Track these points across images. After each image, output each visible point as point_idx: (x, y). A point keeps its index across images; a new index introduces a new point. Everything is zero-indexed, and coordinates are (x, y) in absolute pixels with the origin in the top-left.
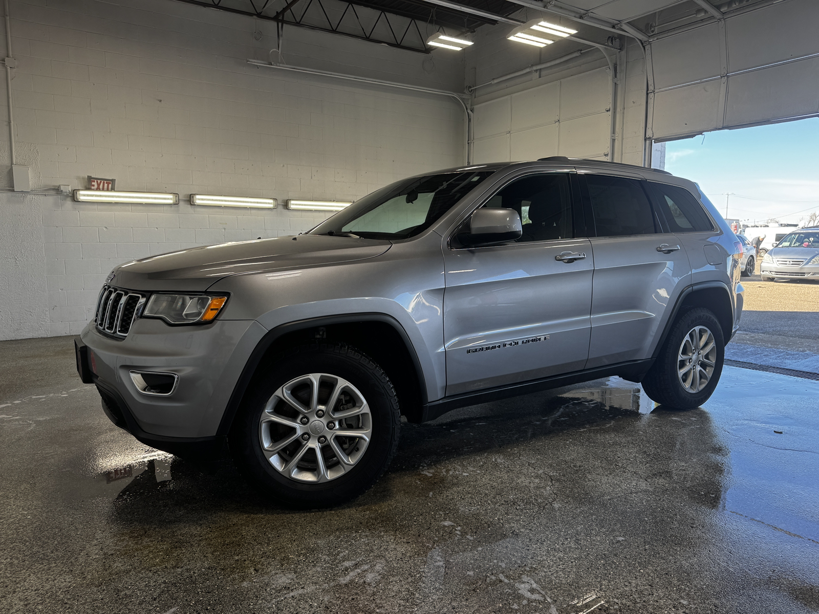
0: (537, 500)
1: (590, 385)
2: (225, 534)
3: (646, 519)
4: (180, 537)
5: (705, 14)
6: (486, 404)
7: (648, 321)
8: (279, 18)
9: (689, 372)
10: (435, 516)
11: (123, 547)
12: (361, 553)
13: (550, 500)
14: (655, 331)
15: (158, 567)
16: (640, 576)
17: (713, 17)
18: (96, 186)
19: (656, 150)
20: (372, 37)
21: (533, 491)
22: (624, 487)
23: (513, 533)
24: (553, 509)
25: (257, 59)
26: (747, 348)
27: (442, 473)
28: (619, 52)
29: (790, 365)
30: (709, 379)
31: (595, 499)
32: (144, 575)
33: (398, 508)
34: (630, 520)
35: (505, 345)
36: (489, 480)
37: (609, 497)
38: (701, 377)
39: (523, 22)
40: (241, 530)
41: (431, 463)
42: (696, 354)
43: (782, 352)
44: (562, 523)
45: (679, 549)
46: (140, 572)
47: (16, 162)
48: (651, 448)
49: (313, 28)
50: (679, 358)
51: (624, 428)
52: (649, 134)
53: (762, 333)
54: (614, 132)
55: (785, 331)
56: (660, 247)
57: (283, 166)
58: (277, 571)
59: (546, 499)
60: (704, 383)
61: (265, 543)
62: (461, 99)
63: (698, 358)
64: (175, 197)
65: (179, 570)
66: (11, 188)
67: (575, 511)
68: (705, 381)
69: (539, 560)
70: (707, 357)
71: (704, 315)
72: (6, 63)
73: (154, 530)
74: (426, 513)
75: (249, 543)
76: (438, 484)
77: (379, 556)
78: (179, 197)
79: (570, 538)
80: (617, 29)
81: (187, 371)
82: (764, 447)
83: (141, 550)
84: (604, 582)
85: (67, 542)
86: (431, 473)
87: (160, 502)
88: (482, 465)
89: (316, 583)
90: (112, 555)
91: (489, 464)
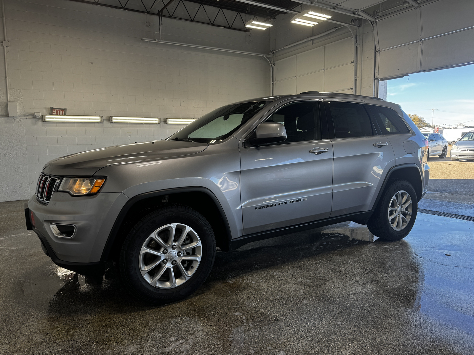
0: (293, 298)
1: (338, 226)
2: (104, 320)
3: (358, 311)
4: (77, 322)
5: (408, 4)
6: (274, 238)
7: (369, 188)
8: (160, 14)
9: (395, 218)
10: (230, 308)
11: (42, 328)
12: (182, 332)
13: (301, 298)
14: (374, 194)
15: (60, 341)
16: (348, 348)
17: (413, 6)
18: (55, 113)
19: (381, 85)
20: (215, 23)
21: (292, 292)
22: (348, 290)
23: (275, 319)
24: (302, 304)
25: (148, 38)
26: (437, 202)
27: (240, 281)
28: (359, 28)
29: (461, 212)
30: (408, 223)
31: (329, 298)
32: (51, 345)
33: (209, 304)
34: (348, 311)
35: (279, 204)
36: (267, 286)
37: (337, 297)
38: (403, 222)
39: (300, 12)
40: (114, 317)
41: (234, 275)
42: (400, 207)
43: (458, 205)
44: (306, 313)
45: (375, 330)
46: (48, 343)
47: (9, 100)
48: (368, 266)
49: (180, 19)
50: (389, 210)
51: (354, 253)
52: (377, 76)
53: (447, 193)
54: (356, 75)
55: (461, 191)
56: (375, 144)
57: (164, 99)
58: (129, 344)
59: (299, 298)
60: (405, 225)
61: (126, 325)
62: (268, 58)
63: (401, 210)
64: (101, 118)
65: (72, 342)
66: (7, 115)
67: (315, 306)
68: (406, 223)
69: (288, 337)
70: (407, 209)
71: (404, 184)
72: (3, 44)
73: (62, 317)
74: (225, 307)
75: (116, 325)
76: (236, 288)
77: (192, 334)
78: (103, 118)
79: (309, 323)
80: (356, 15)
81: (81, 223)
82: (438, 264)
83: (52, 329)
84: (325, 352)
85: (11, 324)
86: (233, 282)
87: (70, 300)
88: (265, 277)
89: (151, 351)
90: (35, 332)
91: (269, 276)
